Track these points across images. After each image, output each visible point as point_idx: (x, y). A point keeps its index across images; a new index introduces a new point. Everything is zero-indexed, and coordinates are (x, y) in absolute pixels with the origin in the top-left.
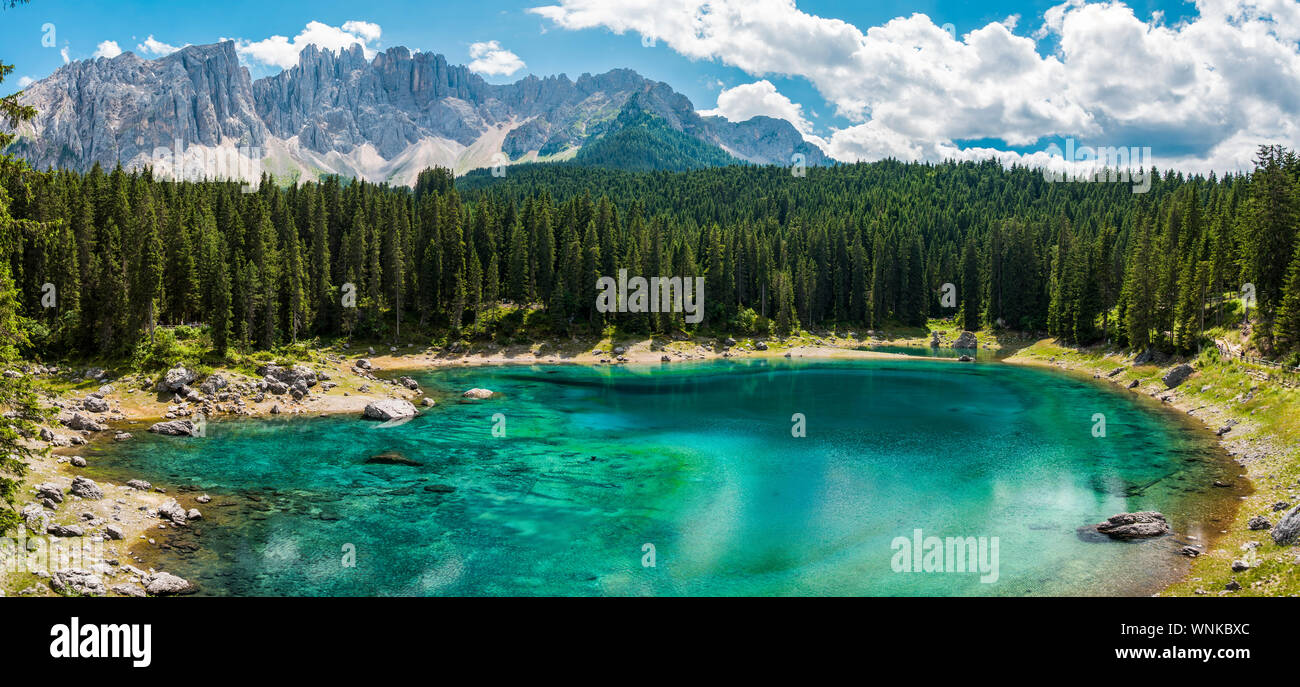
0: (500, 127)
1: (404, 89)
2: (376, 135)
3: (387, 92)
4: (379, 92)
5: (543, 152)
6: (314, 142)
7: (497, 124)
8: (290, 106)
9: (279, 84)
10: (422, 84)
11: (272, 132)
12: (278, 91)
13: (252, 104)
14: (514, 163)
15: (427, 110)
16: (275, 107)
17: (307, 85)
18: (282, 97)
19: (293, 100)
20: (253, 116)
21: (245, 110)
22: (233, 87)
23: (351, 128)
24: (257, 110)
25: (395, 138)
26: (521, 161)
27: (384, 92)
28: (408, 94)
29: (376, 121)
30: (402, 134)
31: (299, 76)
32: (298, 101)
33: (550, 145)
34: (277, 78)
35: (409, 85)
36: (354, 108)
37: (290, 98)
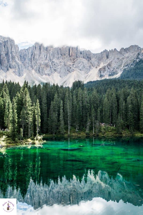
0: (96, 67)
1: (67, 54)
2: (59, 70)
3: (62, 56)
4: (59, 56)
5: (110, 75)
6: (39, 71)
7: (95, 67)
8: (31, 59)
9: (28, 52)
10: (73, 53)
11: (26, 68)
12: (28, 54)
13: (19, 58)
14: (101, 79)
15: (74, 62)
16: (27, 59)
17: (37, 52)
18: (29, 56)
19: (32, 57)
20: (20, 63)
21: (17, 60)
22: (13, 51)
23: (51, 68)
24: (21, 60)
25: (64, 71)
26: (103, 78)
27: (61, 56)
28: (68, 56)
29: (59, 65)
30: (66, 70)
31: (35, 49)
32: (34, 58)
33: (112, 73)
34: (27, 49)
35: (69, 54)
36: (52, 61)
37: (31, 57)
